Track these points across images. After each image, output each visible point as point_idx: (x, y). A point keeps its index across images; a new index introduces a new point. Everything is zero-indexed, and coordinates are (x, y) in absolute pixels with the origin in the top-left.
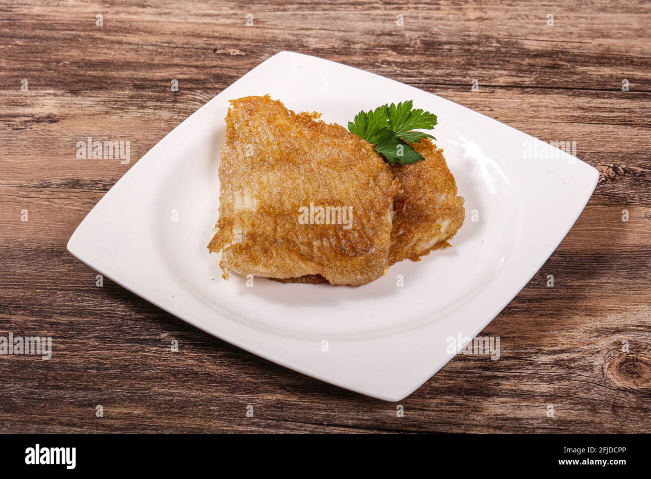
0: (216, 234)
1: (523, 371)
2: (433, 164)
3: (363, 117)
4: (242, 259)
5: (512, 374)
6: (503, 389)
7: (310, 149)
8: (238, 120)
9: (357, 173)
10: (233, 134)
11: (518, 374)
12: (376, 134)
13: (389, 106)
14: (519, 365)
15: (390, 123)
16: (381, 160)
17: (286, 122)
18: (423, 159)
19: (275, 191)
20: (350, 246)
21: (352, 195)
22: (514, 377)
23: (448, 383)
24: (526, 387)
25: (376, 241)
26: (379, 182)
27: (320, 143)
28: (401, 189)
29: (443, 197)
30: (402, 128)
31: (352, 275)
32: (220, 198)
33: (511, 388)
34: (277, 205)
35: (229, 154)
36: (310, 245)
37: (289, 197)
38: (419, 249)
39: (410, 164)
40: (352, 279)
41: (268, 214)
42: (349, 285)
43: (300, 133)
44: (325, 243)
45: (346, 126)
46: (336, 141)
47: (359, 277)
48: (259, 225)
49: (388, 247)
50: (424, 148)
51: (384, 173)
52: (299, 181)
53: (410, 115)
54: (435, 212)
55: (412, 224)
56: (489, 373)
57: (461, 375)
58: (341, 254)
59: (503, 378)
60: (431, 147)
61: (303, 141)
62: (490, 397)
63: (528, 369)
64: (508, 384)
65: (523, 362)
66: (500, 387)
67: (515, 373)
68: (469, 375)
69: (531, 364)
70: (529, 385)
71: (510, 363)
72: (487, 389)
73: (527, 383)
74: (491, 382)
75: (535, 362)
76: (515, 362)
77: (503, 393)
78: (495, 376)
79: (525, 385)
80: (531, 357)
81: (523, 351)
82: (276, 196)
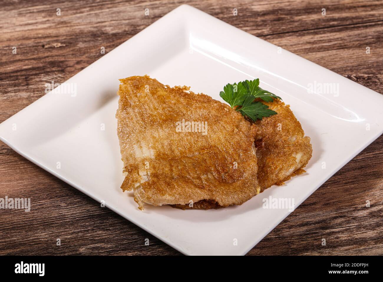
1: (351, 225)
4: (152, 192)
5: (344, 228)
6: (343, 241)
11: (348, 228)
14: (346, 221)
19: (166, 143)
22: (346, 230)
23: (302, 244)
24: (358, 235)
33: (347, 238)
41: (163, 159)
48: (158, 167)
56: (328, 231)
57: (309, 236)
59: (339, 232)
62: (336, 247)
63: (354, 223)
64: (344, 236)
65: (348, 219)
66: (340, 239)
67: (346, 227)
68: (314, 235)
69: (354, 219)
70: (359, 234)
71: (339, 221)
72: (331, 243)
73: (357, 233)
74: (332, 237)
75: (356, 217)
76: (343, 219)
77: (343, 243)
78: (333, 232)
79: (356, 234)
80: (352, 214)
81: (344, 211)
82: (167, 146)
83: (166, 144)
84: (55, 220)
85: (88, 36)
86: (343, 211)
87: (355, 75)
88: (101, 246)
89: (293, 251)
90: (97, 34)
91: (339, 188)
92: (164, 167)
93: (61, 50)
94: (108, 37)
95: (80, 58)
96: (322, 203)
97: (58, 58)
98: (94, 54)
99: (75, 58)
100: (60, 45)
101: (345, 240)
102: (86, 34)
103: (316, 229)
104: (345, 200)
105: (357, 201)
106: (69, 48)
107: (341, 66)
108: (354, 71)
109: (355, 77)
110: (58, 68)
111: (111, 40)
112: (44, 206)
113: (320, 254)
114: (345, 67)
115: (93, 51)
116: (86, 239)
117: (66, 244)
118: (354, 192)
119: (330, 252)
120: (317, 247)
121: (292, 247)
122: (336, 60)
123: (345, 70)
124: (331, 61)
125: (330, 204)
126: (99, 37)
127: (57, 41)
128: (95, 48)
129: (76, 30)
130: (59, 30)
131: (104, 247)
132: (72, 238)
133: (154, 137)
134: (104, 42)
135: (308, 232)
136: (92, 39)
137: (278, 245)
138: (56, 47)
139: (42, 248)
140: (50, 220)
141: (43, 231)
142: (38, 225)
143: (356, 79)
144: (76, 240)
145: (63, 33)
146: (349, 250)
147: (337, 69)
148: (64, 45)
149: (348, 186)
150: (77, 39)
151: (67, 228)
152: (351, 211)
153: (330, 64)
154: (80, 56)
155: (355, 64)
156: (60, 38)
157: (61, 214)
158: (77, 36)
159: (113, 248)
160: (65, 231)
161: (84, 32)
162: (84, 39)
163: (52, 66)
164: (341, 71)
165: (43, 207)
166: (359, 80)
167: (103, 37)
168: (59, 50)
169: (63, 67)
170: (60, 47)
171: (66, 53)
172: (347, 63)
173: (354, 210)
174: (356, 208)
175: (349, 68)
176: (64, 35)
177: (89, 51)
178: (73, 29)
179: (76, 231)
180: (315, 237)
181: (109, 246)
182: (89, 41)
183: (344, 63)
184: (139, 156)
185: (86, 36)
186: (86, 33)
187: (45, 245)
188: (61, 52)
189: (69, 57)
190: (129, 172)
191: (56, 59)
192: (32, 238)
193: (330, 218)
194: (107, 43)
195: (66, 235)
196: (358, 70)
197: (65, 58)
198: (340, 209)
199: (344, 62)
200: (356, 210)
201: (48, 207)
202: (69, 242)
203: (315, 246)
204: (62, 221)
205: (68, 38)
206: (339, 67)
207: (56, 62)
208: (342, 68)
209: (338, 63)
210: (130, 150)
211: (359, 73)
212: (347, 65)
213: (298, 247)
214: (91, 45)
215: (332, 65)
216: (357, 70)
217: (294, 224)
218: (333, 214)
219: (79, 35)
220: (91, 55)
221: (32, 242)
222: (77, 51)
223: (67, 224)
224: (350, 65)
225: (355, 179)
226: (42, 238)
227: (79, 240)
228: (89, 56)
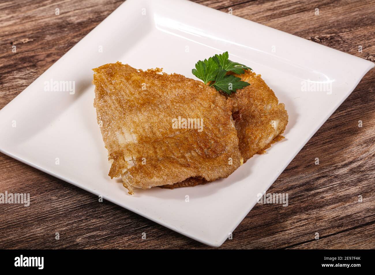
1: (334, 184)
4: (140, 176)
5: (328, 188)
6: (328, 200)
11: (331, 187)
14: (328, 180)
22: (330, 189)
24: (342, 193)
33: (332, 197)
48: (143, 151)
56: (313, 192)
57: (295, 199)
59: (323, 192)
62: (322, 207)
63: (336, 181)
64: (329, 195)
65: (330, 178)
66: (325, 199)
67: (330, 186)
68: (300, 198)
69: (336, 177)
70: (342, 191)
71: (322, 181)
72: (318, 203)
73: (341, 190)
74: (317, 197)
75: (338, 175)
76: (325, 179)
77: (329, 202)
78: (318, 193)
79: (340, 192)
80: (333, 173)
81: (326, 171)
82: (148, 129)
83: (147, 127)
84: (48, 214)
85: (54, 28)
86: (324, 171)
87: (318, 36)
88: (97, 234)
89: (282, 215)
90: (63, 24)
91: (317, 149)
92: (147, 150)
93: (30, 45)
94: (74, 27)
95: (50, 51)
96: (304, 166)
97: (28, 53)
98: (63, 46)
99: (45, 51)
100: (27, 40)
101: (330, 199)
102: (51, 27)
103: (302, 192)
104: (325, 160)
105: (337, 159)
106: (38, 42)
107: (303, 29)
108: (317, 32)
109: (318, 38)
110: (29, 63)
111: (77, 29)
112: (35, 201)
113: (308, 216)
114: (307, 29)
115: (61, 43)
116: (82, 228)
117: (62, 237)
118: (332, 151)
119: (317, 213)
120: (304, 209)
121: (281, 212)
122: (298, 23)
123: (308, 33)
124: (293, 26)
125: (311, 166)
126: (65, 27)
127: (24, 37)
128: (63, 40)
129: (41, 23)
130: (25, 25)
131: (100, 234)
132: (67, 230)
133: (134, 122)
134: (70, 32)
135: (294, 196)
136: (59, 31)
137: (267, 212)
138: (24, 42)
139: (39, 243)
140: (44, 214)
141: (38, 226)
142: (32, 221)
143: (319, 40)
144: (71, 231)
145: (29, 28)
146: (335, 208)
147: (300, 32)
148: (32, 40)
149: (326, 146)
150: (44, 32)
151: (61, 221)
152: (332, 170)
153: (292, 28)
154: (49, 49)
155: (317, 25)
156: (27, 34)
157: (53, 207)
158: (43, 29)
159: (108, 235)
160: (60, 224)
161: (50, 25)
162: (51, 32)
163: (24, 62)
164: (304, 33)
165: (35, 203)
166: (322, 41)
167: (69, 27)
168: (27, 45)
169: (35, 62)
170: (28, 42)
171: (35, 48)
172: (309, 26)
173: (335, 169)
174: (336, 166)
175: (311, 30)
176: (30, 30)
177: (57, 43)
178: (38, 23)
179: (71, 222)
180: (301, 200)
181: (104, 233)
182: (56, 33)
183: (306, 26)
184: (122, 142)
185: (52, 28)
186: (51, 25)
187: (42, 240)
188: (30, 47)
189: (38, 51)
190: (114, 159)
191: (26, 54)
192: (28, 235)
193: (313, 179)
194: (73, 33)
195: (61, 228)
196: (321, 31)
197: (35, 53)
198: (322, 170)
199: (306, 24)
200: (337, 168)
201: (40, 202)
202: (65, 234)
203: (302, 209)
204: (55, 214)
205: (35, 32)
206: (302, 30)
207: (26, 58)
208: (305, 31)
209: (300, 27)
210: (112, 137)
211: (321, 34)
212: (309, 27)
213: (286, 211)
214: (59, 37)
215: (295, 29)
216: (319, 31)
217: (279, 190)
218: (316, 175)
219: (45, 28)
220: (59, 47)
221: (29, 239)
222: (46, 44)
223: (61, 217)
224: (311, 27)
225: (332, 138)
226: (38, 234)
227: (74, 230)
228: (58, 47)
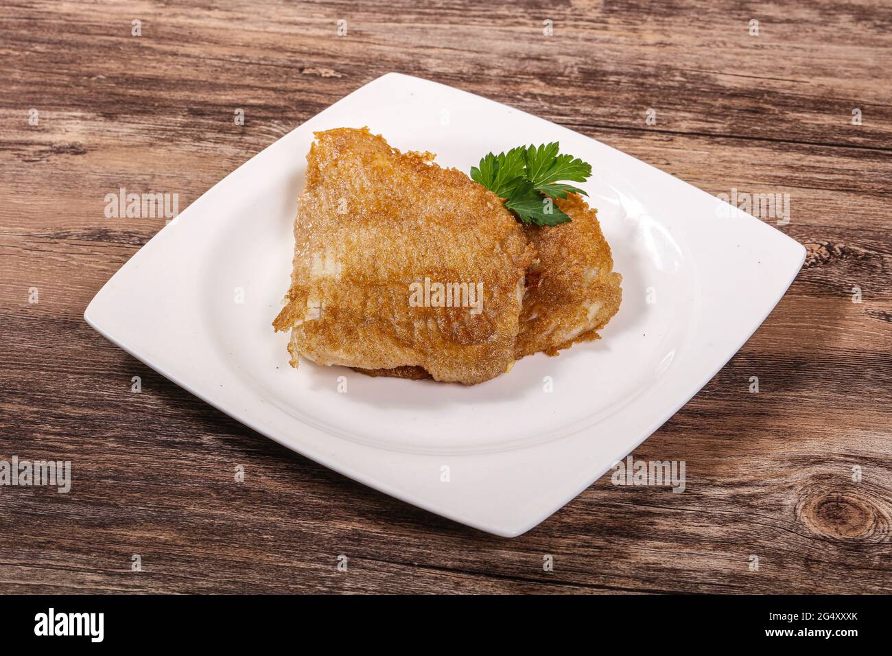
0: (285, 308)
1: (688, 508)
2: (582, 228)
3: (492, 162)
4: (317, 341)
7: (418, 200)
8: (323, 158)
9: (479, 235)
10: (316, 176)
11: (679, 511)
12: (508, 185)
13: (527, 148)
15: (528, 171)
16: (512, 219)
17: (388, 163)
18: (569, 221)
19: (367, 253)
20: (463, 330)
21: (470, 263)
23: (585, 519)
24: (690, 528)
25: (499, 325)
26: (507, 247)
27: (431, 193)
28: (536, 257)
29: (594, 273)
30: (544, 177)
31: (464, 368)
32: (294, 261)
34: (369, 272)
35: (309, 203)
36: (409, 326)
37: (386, 262)
38: (556, 340)
39: (551, 226)
40: (463, 374)
41: (356, 283)
42: (459, 383)
43: (406, 179)
44: (431, 325)
45: (468, 173)
46: (454, 191)
47: (474, 372)
48: (343, 296)
49: (515, 334)
50: (571, 206)
51: (516, 236)
52: (400, 242)
53: (555, 161)
54: (581, 292)
55: (548, 306)
58: (451, 340)
59: (659, 515)
60: (581, 206)
61: (409, 190)
82: (368, 260)
133: (349, 242)
190: (291, 299)
